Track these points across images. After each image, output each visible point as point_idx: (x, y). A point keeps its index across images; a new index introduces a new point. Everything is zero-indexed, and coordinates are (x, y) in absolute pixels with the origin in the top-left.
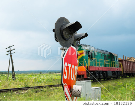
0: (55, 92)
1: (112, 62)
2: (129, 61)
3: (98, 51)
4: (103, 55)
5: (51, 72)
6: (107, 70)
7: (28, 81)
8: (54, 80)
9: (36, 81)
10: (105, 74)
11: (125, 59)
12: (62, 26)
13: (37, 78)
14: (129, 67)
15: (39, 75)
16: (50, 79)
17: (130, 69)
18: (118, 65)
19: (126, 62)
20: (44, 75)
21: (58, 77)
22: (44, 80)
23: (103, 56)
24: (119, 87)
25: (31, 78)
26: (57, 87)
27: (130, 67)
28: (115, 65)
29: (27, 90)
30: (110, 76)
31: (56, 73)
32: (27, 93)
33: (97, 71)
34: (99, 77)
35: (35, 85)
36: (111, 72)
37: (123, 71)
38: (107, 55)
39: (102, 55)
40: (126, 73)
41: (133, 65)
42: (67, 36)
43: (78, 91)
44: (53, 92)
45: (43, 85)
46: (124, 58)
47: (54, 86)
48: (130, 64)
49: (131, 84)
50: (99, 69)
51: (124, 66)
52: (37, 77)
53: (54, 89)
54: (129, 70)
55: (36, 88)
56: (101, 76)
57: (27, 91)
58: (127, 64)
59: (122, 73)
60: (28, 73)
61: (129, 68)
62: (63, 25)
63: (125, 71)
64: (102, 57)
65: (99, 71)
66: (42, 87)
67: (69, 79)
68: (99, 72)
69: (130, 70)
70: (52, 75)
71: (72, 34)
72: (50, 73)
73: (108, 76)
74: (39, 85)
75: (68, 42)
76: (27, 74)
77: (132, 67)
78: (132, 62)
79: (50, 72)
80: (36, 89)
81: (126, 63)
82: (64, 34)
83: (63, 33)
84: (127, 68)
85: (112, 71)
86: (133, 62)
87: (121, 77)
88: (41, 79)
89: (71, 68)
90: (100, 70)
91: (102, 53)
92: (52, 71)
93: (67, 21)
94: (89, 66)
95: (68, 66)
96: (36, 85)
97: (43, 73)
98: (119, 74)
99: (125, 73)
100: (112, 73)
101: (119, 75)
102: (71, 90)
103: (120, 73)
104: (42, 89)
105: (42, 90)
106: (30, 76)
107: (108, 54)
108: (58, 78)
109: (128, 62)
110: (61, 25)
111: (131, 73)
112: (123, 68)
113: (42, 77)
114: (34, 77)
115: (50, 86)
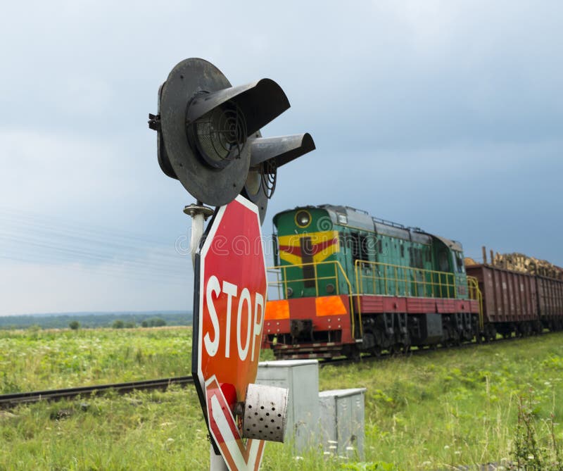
0: (146, 416)
1: (443, 276)
2: (506, 272)
3: (388, 231)
4: (407, 245)
5: (125, 321)
6: (425, 310)
7: (14, 365)
8: (139, 358)
9: (54, 363)
10: (418, 327)
11: (489, 261)
12: (192, 102)
13: (57, 351)
14: (505, 296)
15: (69, 338)
16: (122, 355)
17: (512, 305)
18: (465, 287)
19: (496, 273)
20: (92, 336)
21: (157, 343)
22: (90, 358)
23: (407, 253)
24: (446, 387)
25: (30, 349)
26: (158, 393)
27: (512, 297)
28: (452, 290)
29: (13, 406)
30: (436, 334)
31: (145, 325)
32: (15, 422)
33: (389, 315)
34: (396, 339)
35: (51, 383)
36: (439, 319)
37: (485, 312)
38: (420, 246)
39: (402, 248)
40: (496, 324)
41: (522, 286)
42: (219, 148)
43: (271, 413)
44: (137, 417)
45: (87, 383)
46: (485, 257)
47: (142, 389)
48: (510, 282)
49: (498, 374)
50: (395, 307)
51: (489, 292)
52: (56, 345)
53: (144, 401)
54: (506, 309)
55: (57, 399)
56: (402, 335)
57: (15, 410)
58: (497, 285)
59: (481, 322)
60: (13, 329)
61: (506, 302)
62: (197, 96)
63: (490, 312)
64: (403, 255)
65: (396, 315)
66: (86, 392)
67: (227, 355)
68: (396, 319)
69: (512, 308)
70: (129, 334)
71: (243, 141)
72: (119, 326)
73: (429, 335)
74: (70, 385)
75: (224, 179)
76: (11, 333)
77: (517, 298)
78: (518, 274)
79: (122, 323)
80: (59, 404)
81: (497, 278)
82: (201, 141)
83: (197, 136)
84: (499, 302)
85: (444, 315)
86: (523, 275)
87: (474, 340)
88: (75, 352)
89: (236, 300)
90: (398, 311)
91: (403, 240)
92: (127, 316)
93: (216, 76)
94: (358, 295)
95: (221, 293)
96: (57, 383)
97: (84, 326)
98: (469, 326)
99: (491, 320)
100: (444, 322)
101: (467, 330)
102: (239, 407)
103: (473, 322)
104: (83, 403)
105: (85, 409)
106: (25, 342)
107: (424, 242)
108: (157, 349)
109: (503, 275)
110: (188, 96)
111: (515, 323)
112: (484, 301)
113: (82, 344)
114: (44, 346)
115: (125, 389)
